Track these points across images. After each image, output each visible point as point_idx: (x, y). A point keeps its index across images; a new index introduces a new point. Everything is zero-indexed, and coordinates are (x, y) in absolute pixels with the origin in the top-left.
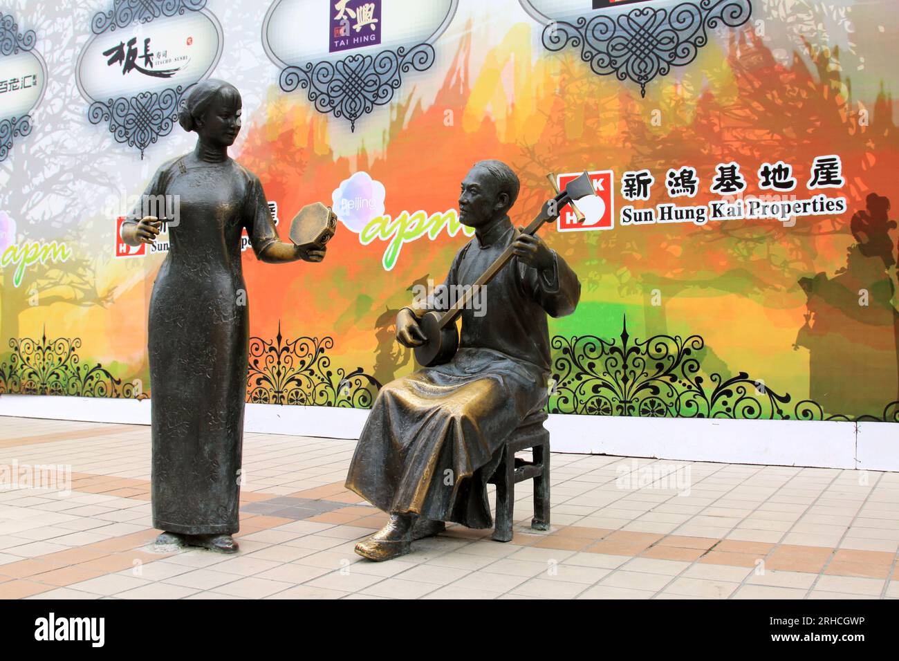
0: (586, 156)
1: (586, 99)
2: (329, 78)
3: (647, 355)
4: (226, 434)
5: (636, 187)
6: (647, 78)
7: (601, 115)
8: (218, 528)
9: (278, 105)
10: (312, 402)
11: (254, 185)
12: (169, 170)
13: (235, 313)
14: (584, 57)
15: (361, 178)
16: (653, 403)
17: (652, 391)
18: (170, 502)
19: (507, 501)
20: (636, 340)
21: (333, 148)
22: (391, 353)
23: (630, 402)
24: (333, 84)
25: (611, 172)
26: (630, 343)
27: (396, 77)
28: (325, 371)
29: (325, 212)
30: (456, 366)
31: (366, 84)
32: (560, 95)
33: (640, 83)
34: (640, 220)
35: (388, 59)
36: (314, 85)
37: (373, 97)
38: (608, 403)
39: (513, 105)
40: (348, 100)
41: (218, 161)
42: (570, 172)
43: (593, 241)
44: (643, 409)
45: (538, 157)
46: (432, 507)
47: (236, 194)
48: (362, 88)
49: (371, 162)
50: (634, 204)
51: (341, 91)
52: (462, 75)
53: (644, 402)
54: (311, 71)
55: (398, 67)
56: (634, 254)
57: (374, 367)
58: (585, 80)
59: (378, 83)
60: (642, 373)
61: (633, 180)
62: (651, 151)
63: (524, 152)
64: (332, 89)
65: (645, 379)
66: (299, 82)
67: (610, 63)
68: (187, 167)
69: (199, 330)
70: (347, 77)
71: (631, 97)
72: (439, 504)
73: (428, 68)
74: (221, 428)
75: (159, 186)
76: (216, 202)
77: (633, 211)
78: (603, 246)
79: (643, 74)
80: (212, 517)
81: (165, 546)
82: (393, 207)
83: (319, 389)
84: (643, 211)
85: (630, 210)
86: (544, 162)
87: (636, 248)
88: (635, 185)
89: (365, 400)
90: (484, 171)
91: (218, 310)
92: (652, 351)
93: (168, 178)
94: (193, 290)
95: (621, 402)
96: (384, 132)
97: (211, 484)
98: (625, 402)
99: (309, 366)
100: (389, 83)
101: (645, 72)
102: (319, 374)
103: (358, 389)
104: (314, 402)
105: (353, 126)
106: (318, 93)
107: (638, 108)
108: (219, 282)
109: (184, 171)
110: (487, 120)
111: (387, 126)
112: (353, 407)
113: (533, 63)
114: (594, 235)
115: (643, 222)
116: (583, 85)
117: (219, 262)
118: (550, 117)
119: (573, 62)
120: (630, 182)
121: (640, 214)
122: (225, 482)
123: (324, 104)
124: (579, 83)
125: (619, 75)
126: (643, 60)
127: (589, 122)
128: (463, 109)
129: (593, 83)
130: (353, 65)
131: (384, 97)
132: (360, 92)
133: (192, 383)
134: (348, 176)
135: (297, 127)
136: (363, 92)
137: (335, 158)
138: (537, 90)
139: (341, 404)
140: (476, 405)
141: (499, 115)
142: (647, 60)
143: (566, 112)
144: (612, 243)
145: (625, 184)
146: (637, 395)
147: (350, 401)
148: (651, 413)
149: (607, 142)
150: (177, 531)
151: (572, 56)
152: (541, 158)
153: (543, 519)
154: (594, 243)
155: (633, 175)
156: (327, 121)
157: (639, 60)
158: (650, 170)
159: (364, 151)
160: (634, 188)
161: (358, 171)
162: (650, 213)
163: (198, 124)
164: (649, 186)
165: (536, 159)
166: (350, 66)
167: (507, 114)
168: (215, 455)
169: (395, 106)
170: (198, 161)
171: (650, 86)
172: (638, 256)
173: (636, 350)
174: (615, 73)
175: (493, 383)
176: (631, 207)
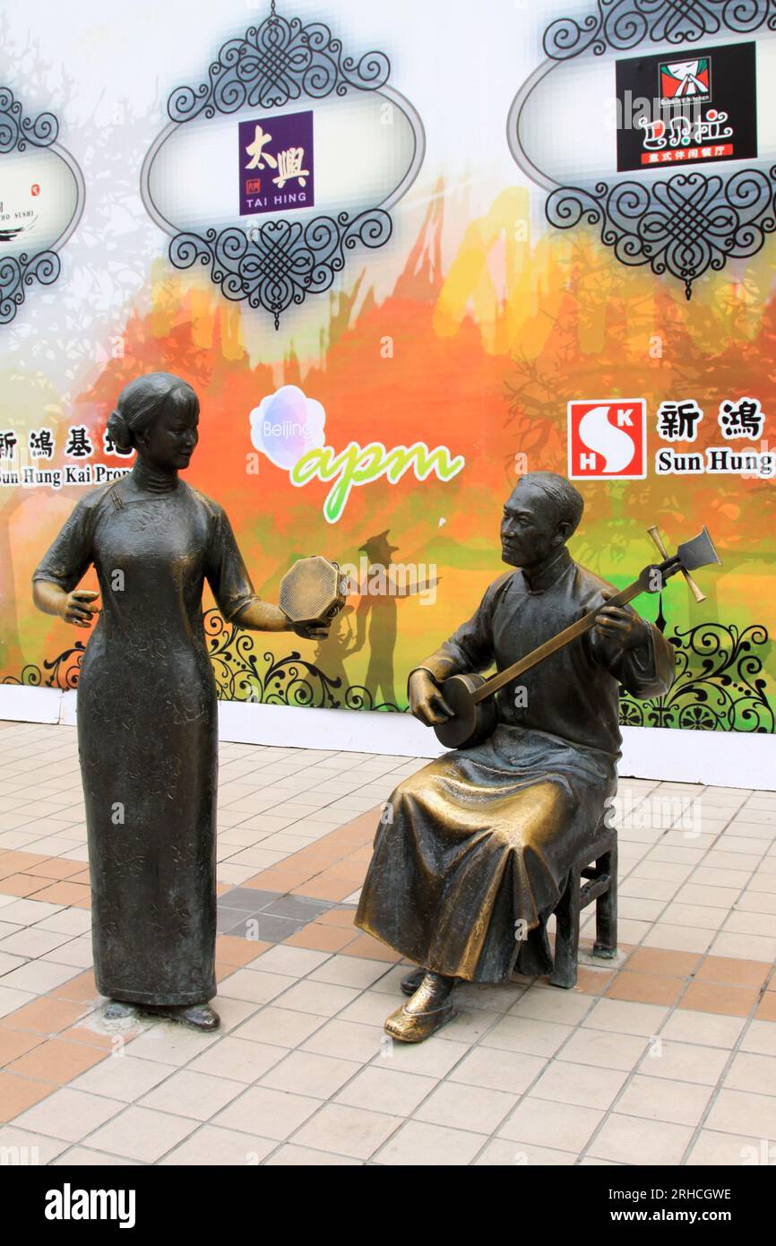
0: (608, 378)
1: (608, 298)
2: (240, 252)
3: (690, 648)
4: (197, 873)
5: (678, 423)
6: (695, 272)
7: (630, 322)
8: (191, 997)
9: (168, 287)
10: (230, 696)
11: (220, 521)
12: (98, 506)
13: (203, 706)
14: (605, 239)
15: (290, 394)
16: (698, 712)
17: (697, 696)
18: (123, 963)
19: (572, 937)
20: (676, 628)
21: (250, 351)
22: (338, 634)
23: (668, 709)
24: (246, 261)
25: (643, 401)
26: (668, 633)
27: (338, 254)
28: (246, 655)
29: (331, 573)
30: (495, 750)
31: (294, 263)
32: (572, 291)
33: (685, 280)
34: (683, 468)
35: (325, 230)
36: (219, 261)
37: (306, 282)
38: (638, 711)
39: (505, 302)
40: (268, 284)
41: (168, 490)
42: (585, 399)
43: (617, 494)
44: (685, 719)
45: (540, 376)
46: (485, 967)
47: (195, 540)
48: (289, 269)
49: (304, 373)
50: (675, 445)
51: (259, 272)
52: (432, 257)
53: (686, 710)
54: (215, 241)
55: (340, 240)
56: (674, 513)
57: (315, 652)
58: (607, 273)
59: (311, 261)
60: (684, 673)
61: (674, 414)
62: (699, 374)
63: (521, 368)
64: (246, 268)
65: (688, 680)
66: (197, 255)
67: (642, 250)
68: (124, 501)
69: (153, 734)
70: (267, 251)
71: (671, 299)
72: (494, 962)
73: (383, 244)
74: (191, 866)
75: (84, 527)
76: (171, 553)
77: (674, 455)
78: (632, 501)
79: (688, 267)
80: (182, 984)
81: (118, 1021)
82: (338, 436)
83: (238, 679)
84: (687, 456)
85: (669, 454)
86: (549, 383)
87: (677, 506)
88: (676, 421)
89: (303, 695)
90: (537, 492)
91: (179, 705)
92: (698, 643)
93: (98, 517)
94: (143, 678)
95: (655, 709)
96: (322, 331)
97: (181, 940)
98: (661, 709)
99: (225, 647)
100: (327, 262)
101: (691, 264)
102: (239, 659)
103: (293, 681)
104: (233, 696)
105: (277, 321)
106: (225, 273)
107: (681, 314)
108: (179, 665)
109: (121, 507)
110: (468, 322)
111: (326, 323)
112: (287, 703)
113: (533, 245)
114: (620, 486)
115: (687, 471)
116: (604, 279)
117: (177, 636)
118: (557, 320)
119: (589, 245)
120: (670, 416)
121: (683, 460)
122: (198, 936)
123: (235, 289)
124: (597, 275)
125: (655, 268)
126: (688, 247)
127: (612, 331)
128: (434, 304)
129: (618, 276)
130: (275, 235)
131: (322, 282)
132: (285, 274)
133: (146, 804)
134: (272, 390)
135: (197, 319)
136: (290, 273)
137: (253, 365)
138: (539, 282)
139: (270, 700)
140: (539, 828)
141: (485, 315)
142: (694, 247)
143: (579, 315)
144: (645, 498)
145: (662, 418)
146: (675, 702)
147: (283, 697)
148: (696, 725)
149: (638, 360)
150: (135, 1000)
151: (589, 238)
152: (545, 378)
153: (609, 945)
154: (620, 498)
155: (674, 407)
156: (239, 313)
157: (682, 248)
158: (697, 400)
159: (293, 356)
160: (675, 424)
161: (285, 385)
162: (697, 459)
163: (139, 441)
164: (695, 422)
165: (538, 378)
166: (270, 236)
167: (496, 314)
168: (185, 902)
169: (337, 295)
170: (139, 491)
171: (697, 284)
172: (680, 517)
173: (677, 642)
174: (649, 263)
175: (557, 790)
176: (671, 450)
